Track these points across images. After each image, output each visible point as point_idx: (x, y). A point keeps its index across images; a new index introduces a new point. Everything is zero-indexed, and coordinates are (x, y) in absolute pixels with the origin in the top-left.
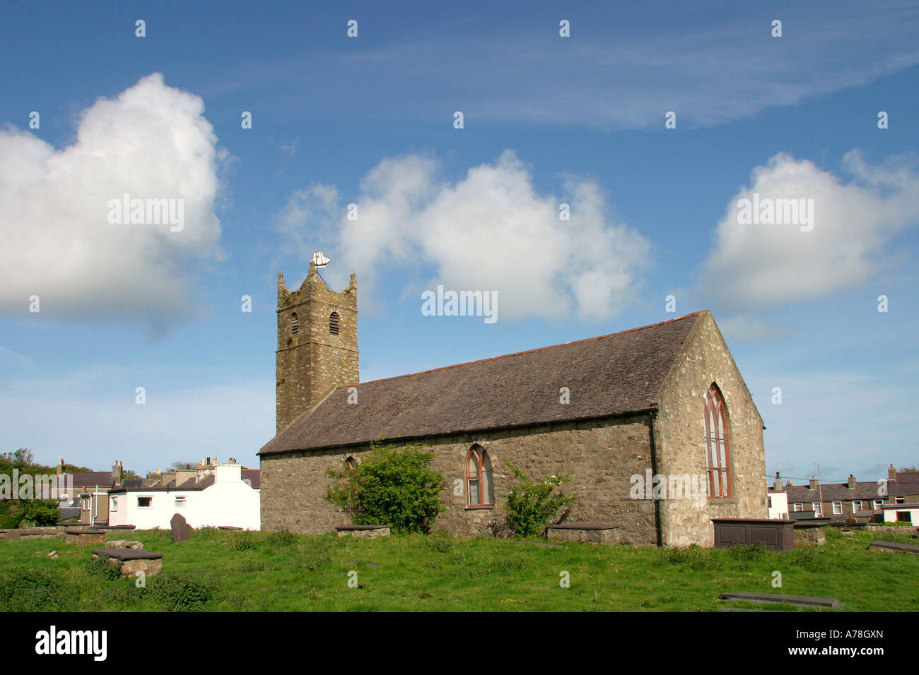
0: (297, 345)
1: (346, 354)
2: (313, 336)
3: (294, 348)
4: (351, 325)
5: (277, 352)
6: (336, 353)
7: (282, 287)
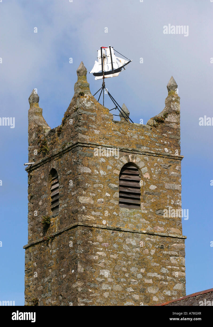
0: (57, 231)
1: (154, 244)
2: (84, 213)
3: (53, 238)
4: (167, 186)
5: (26, 248)
6: (134, 243)
7: (35, 122)
